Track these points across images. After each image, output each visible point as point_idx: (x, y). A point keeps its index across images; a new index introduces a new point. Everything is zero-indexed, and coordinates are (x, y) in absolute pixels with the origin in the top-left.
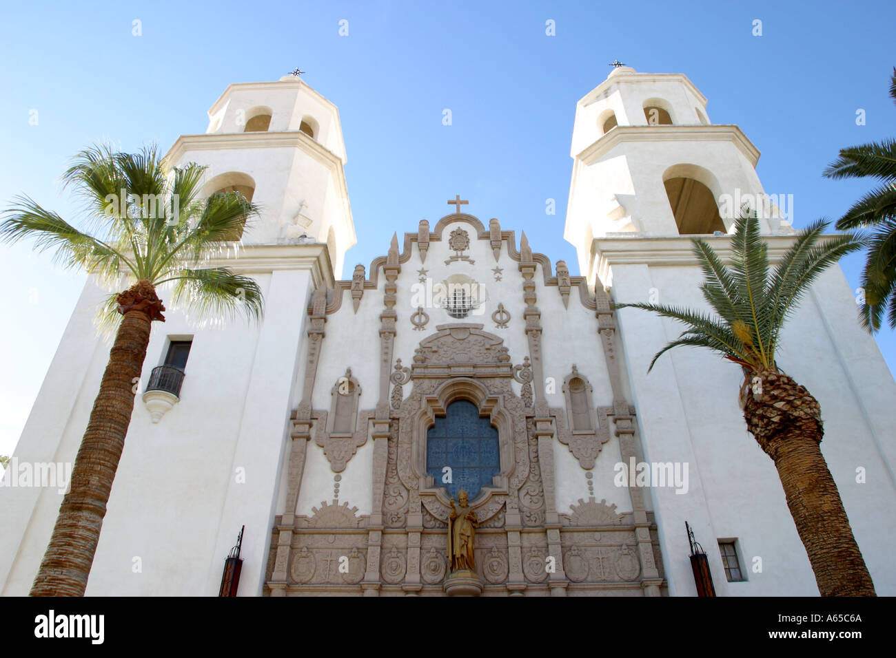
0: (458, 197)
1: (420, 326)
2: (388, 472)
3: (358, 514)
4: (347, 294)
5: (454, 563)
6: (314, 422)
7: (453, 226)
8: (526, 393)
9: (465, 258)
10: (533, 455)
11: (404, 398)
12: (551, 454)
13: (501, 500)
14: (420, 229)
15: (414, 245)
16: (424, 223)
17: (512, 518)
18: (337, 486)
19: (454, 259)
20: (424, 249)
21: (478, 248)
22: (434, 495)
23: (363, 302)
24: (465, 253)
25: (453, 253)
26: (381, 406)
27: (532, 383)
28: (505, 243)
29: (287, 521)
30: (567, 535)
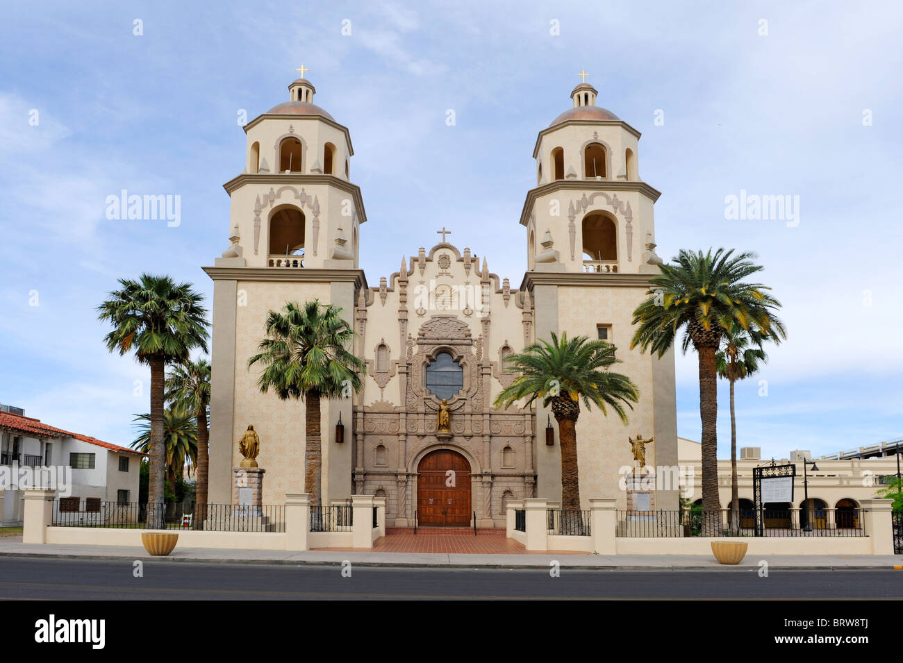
0: (444, 228)
1: (421, 315)
2: (407, 389)
3: (393, 406)
4: (377, 295)
5: (440, 427)
6: (367, 365)
7: (441, 252)
8: (479, 353)
9: (448, 274)
10: (479, 382)
11: (413, 354)
12: (489, 384)
13: (463, 401)
14: (420, 255)
15: (416, 264)
16: (422, 250)
17: (467, 409)
18: (382, 394)
19: (441, 274)
20: (423, 267)
21: (456, 268)
22: (430, 399)
23: (387, 300)
24: (448, 271)
25: (441, 271)
26: (402, 358)
27: (482, 348)
28: (473, 264)
29: (360, 408)
30: (493, 416)
